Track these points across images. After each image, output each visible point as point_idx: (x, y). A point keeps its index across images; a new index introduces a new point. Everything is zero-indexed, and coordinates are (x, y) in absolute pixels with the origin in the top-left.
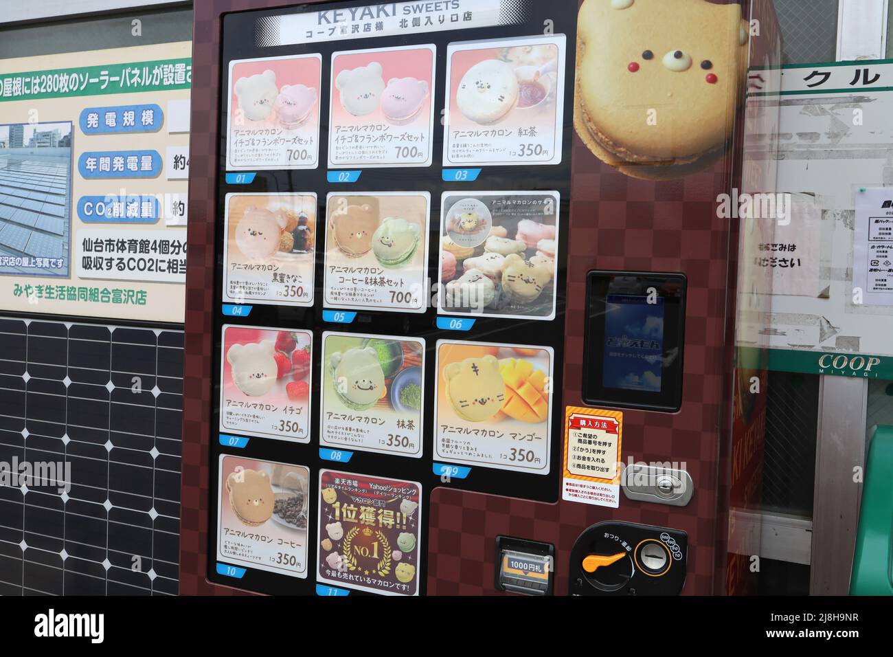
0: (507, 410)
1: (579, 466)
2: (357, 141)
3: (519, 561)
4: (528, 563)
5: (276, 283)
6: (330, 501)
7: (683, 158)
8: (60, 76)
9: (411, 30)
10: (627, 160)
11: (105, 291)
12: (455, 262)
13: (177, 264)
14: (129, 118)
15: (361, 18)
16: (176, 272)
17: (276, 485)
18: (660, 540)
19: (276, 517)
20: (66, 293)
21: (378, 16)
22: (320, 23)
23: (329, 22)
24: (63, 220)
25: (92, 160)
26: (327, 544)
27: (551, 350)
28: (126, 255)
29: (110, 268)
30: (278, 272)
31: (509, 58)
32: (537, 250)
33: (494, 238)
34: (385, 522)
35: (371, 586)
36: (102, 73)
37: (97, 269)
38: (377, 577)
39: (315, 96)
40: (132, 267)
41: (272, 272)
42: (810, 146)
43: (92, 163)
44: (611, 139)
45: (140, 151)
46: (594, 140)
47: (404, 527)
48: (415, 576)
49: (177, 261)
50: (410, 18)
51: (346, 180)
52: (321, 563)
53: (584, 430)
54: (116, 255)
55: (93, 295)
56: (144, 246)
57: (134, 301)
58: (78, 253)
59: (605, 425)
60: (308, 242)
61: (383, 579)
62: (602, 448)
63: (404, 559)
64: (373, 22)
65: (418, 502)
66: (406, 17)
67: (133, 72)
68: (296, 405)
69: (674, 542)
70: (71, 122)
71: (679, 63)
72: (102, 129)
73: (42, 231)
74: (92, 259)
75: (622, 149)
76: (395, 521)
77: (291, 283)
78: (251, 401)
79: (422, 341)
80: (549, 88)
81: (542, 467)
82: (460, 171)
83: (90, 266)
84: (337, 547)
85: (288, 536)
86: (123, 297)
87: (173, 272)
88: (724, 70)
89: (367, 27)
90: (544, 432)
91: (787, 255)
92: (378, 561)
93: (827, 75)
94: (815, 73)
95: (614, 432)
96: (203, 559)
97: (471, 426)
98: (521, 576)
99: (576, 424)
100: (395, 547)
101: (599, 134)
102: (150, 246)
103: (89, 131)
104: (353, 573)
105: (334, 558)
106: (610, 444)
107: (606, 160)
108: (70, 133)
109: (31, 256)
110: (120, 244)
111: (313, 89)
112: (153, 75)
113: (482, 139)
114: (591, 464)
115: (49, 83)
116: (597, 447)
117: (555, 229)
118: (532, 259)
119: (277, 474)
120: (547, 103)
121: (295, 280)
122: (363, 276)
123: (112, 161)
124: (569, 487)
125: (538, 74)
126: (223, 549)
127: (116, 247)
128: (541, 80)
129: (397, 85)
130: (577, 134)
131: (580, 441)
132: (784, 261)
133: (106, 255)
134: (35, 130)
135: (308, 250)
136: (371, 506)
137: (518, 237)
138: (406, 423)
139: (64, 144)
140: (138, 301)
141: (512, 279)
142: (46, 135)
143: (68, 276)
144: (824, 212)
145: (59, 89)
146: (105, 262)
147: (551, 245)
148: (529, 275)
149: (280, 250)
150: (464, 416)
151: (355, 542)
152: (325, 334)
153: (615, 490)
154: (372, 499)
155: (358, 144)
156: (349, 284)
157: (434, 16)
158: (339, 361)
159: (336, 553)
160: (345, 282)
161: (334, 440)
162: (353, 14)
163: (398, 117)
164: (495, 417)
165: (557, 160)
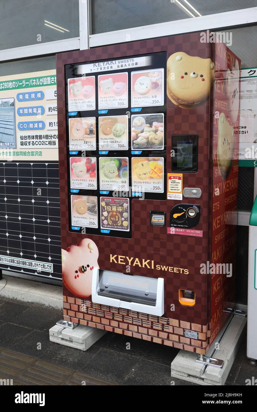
0: (152, 176)
1: (171, 189)
2: (106, 101)
3: (156, 217)
4: (159, 218)
5: (85, 144)
6: (103, 206)
7: (196, 102)
8: (9, 83)
9: (121, 68)
10: (182, 103)
11: (29, 152)
12: (136, 135)
13: (51, 142)
14: (33, 96)
15: (106, 65)
16: (51, 145)
17: (88, 203)
18: (193, 207)
19: (88, 212)
20: (16, 154)
21: (111, 64)
22: (94, 67)
23: (97, 66)
24: (13, 130)
25: (22, 110)
26: (103, 218)
27: (163, 158)
28: (35, 140)
29: (30, 145)
30: (85, 141)
31: (149, 75)
32: (158, 130)
33: (146, 127)
34: (119, 210)
35: (116, 228)
36: (23, 81)
37: (25, 145)
38: (118, 226)
39: (94, 88)
40: (37, 144)
41: (83, 141)
42: (250, 94)
43: (22, 111)
44: (177, 98)
45: (37, 107)
46: (172, 98)
47: (125, 211)
48: (128, 224)
49: (51, 141)
50: (120, 65)
51: (104, 113)
52: (102, 223)
53: (172, 180)
54: (31, 140)
55: (25, 154)
56: (40, 137)
57: (38, 155)
58: (19, 141)
59: (178, 178)
60: (94, 132)
61: (119, 226)
62: (177, 184)
63: (125, 220)
64: (110, 66)
65: (128, 204)
66: (119, 64)
67: (33, 81)
68: (92, 179)
69: (197, 208)
70: (14, 98)
71: (194, 76)
72: (24, 100)
73: (6, 134)
74: (24, 142)
75: (180, 101)
76: (122, 210)
77: (89, 144)
78: (79, 179)
79: (127, 158)
80: (160, 84)
81: (162, 191)
82: (136, 109)
83: (23, 144)
84: (106, 218)
85: (92, 217)
86: (34, 154)
87: (50, 145)
88: (207, 77)
89: (108, 68)
90: (162, 181)
91: (244, 130)
92: (118, 221)
93: (255, 71)
94: (251, 71)
95: (180, 179)
96: (68, 225)
97: (142, 181)
98: (157, 221)
99: (170, 178)
100: (122, 217)
101: (174, 97)
102: (42, 137)
103: (20, 100)
104: (111, 225)
105: (105, 222)
106: (179, 183)
107: (176, 104)
108: (14, 102)
109: (3, 142)
110: (32, 137)
111: (93, 86)
112: (40, 81)
113: (142, 99)
114: (174, 189)
115: (6, 85)
116: (176, 184)
117: (163, 124)
118: (157, 133)
119: (88, 199)
120: (159, 88)
121: (90, 143)
122: (110, 140)
123: (28, 110)
124: (169, 196)
125: (157, 80)
126: (73, 222)
127: (31, 138)
128: (158, 82)
129: (118, 85)
130: (168, 97)
131: (171, 183)
132: (243, 132)
133: (28, 140)
134: (2, 101)
135: (94, 134)
136: (115, 206)
137: (153, 127)
138: (124, 182)
139: (12, 105)
140: (39, 155)
141: (152, 139)
142: (6, 102)
143: (16, 148)
144: (255, 115)
145: (9, 87)
146: (28, 143)
147: (162, 129)
148: (156, 137)
149: (86, 134)
150: (140, 178)
151: (111, 216)
152: (100, 158)
153: (181, 195)
154: (115, 204)
155: (107, 102)
156: (106, 143)
157: (127, 64)
158: (104, 166)
159: (106, 220)
160: (105, 142)
161: (104, 188)
162: (104, 64)
163: (118, 94)
164: (148, 178)
165: (163, 104)
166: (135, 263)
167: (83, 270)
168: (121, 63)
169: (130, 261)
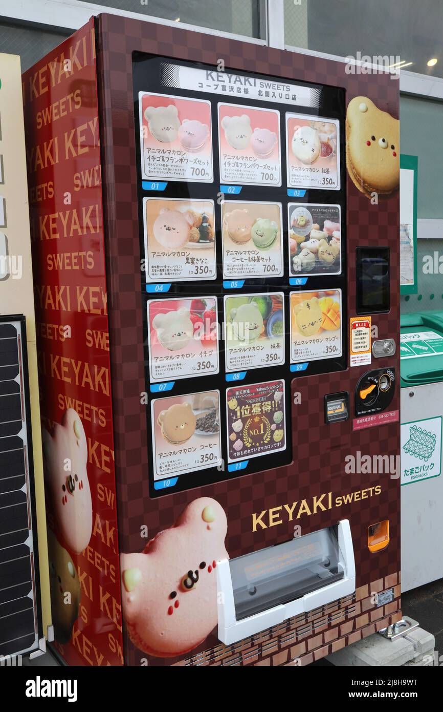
0: (324, 326)
1: (356, 348)
2: (238, 166)
3: (331, 406)
4: (335, 405)
5: (188, 265)
6: (233, 408)
9: (264, 98)
10: (369, 190)
12: (297, 245)
15: (235, 83)
17: (196, 409)
18: (387, 373)
19: (198, 432)
21: (245, 84)
22: (207, 79)
23: (213, 80)
26: (233, 437)
27: (340, 290)
30: (190, 257)
31: (315, 127)
32: (332, 237)
33: (314, 230)
34: (266, 409)
35: (262, 451)
38: (264, 444)
39: (208, 131)
41: (185, 257)
44: (362, 179)
46: (356, 179)
47: (277, 409)
48: (284, 435)
50: (264, 90)
51: (233, 192)
52: (230, 450)
53: (358, 329)
59: (365, 325)
60: (210, 234)
61: (266, 444)
62: (364, 336)
63: (277, 428)
64: (243, 87)
65: (283, 391)
66: (261, 89)
68: (208, 350)
69: (392, 373)
71: (384, 145)
75: (367, 185)
76: (272, 406)
77: (199, 264)
78: (174, 354)
79: (282, 294)
80: (333, 148)
81: (339, 353)
82: (296, 191)
84: (240, 436)
85: (207, 442)
89: (239, 90)
90: (339, 334)
92: (263, 435)
95: (368, 327)
96: (147, 484)
97: (308, 339)
98: (333, 414)
99: (355, 326)
100: (272, 422)
101: (358, 176)
104: (250, 448)
105: (238, 445)
106: (367, 334)
107: (361, 189)
111: (207, 126)
113: (306, 173)
114: (360, 345)
117: (339, 225)
118: (331, 242)
119: (196, 402)
120: (333, 156)
121: (202, 262)
122: (247, 256)
124: (353, 360)
125: (328, 139)
128: (330, 143)
129: (260, 133)
130: (349, 175)
131: (356, 334)
135: (211, 241)
136: (258, 402)
137: (324, 229)
138: (276, 345)
141: (323, 253)
147: (338, 234)
148: (330, 250)
149: (190, 241)
150: (304, 334)
151: (250, 428)
152: (225, 297)
153: (369, 355)
154: (258, 398)
155: (239, 168)
156: (239, 262)
157: (277, 93)
158: (235, 314)
159: (239, 440)
160: (236, 261)
161: (235, 367)
162: (230, 78)
163: (262, 153)
164: (318, 331)
165: (339, 188)
166: (301, 511)
167: (189, 582)
168: (265, 87)
169: (290, 512)
